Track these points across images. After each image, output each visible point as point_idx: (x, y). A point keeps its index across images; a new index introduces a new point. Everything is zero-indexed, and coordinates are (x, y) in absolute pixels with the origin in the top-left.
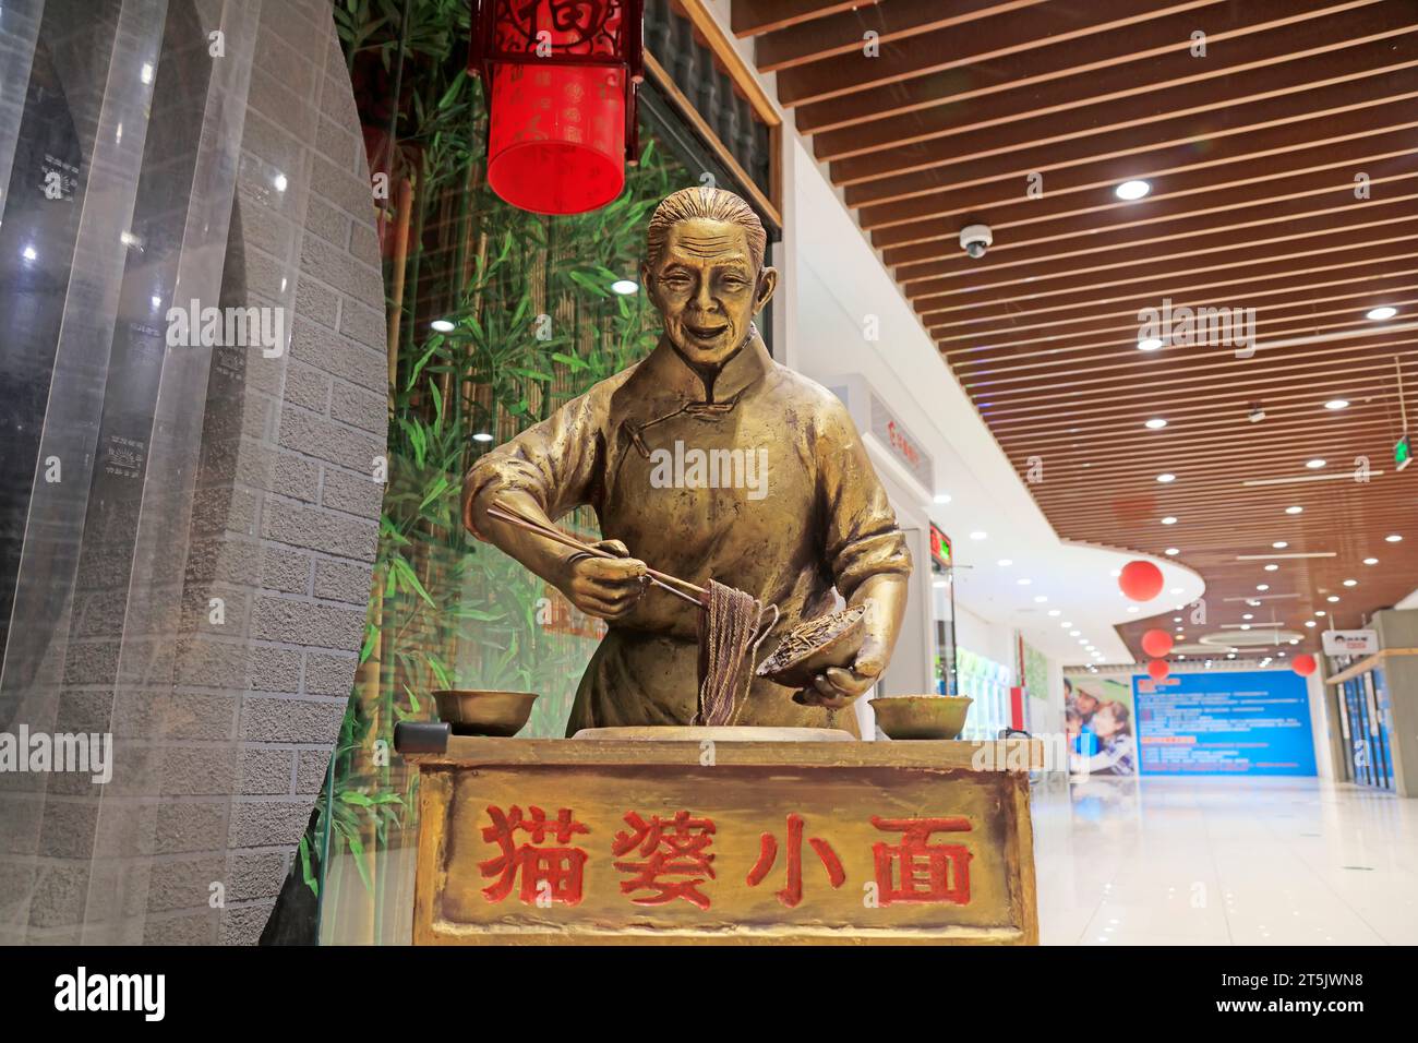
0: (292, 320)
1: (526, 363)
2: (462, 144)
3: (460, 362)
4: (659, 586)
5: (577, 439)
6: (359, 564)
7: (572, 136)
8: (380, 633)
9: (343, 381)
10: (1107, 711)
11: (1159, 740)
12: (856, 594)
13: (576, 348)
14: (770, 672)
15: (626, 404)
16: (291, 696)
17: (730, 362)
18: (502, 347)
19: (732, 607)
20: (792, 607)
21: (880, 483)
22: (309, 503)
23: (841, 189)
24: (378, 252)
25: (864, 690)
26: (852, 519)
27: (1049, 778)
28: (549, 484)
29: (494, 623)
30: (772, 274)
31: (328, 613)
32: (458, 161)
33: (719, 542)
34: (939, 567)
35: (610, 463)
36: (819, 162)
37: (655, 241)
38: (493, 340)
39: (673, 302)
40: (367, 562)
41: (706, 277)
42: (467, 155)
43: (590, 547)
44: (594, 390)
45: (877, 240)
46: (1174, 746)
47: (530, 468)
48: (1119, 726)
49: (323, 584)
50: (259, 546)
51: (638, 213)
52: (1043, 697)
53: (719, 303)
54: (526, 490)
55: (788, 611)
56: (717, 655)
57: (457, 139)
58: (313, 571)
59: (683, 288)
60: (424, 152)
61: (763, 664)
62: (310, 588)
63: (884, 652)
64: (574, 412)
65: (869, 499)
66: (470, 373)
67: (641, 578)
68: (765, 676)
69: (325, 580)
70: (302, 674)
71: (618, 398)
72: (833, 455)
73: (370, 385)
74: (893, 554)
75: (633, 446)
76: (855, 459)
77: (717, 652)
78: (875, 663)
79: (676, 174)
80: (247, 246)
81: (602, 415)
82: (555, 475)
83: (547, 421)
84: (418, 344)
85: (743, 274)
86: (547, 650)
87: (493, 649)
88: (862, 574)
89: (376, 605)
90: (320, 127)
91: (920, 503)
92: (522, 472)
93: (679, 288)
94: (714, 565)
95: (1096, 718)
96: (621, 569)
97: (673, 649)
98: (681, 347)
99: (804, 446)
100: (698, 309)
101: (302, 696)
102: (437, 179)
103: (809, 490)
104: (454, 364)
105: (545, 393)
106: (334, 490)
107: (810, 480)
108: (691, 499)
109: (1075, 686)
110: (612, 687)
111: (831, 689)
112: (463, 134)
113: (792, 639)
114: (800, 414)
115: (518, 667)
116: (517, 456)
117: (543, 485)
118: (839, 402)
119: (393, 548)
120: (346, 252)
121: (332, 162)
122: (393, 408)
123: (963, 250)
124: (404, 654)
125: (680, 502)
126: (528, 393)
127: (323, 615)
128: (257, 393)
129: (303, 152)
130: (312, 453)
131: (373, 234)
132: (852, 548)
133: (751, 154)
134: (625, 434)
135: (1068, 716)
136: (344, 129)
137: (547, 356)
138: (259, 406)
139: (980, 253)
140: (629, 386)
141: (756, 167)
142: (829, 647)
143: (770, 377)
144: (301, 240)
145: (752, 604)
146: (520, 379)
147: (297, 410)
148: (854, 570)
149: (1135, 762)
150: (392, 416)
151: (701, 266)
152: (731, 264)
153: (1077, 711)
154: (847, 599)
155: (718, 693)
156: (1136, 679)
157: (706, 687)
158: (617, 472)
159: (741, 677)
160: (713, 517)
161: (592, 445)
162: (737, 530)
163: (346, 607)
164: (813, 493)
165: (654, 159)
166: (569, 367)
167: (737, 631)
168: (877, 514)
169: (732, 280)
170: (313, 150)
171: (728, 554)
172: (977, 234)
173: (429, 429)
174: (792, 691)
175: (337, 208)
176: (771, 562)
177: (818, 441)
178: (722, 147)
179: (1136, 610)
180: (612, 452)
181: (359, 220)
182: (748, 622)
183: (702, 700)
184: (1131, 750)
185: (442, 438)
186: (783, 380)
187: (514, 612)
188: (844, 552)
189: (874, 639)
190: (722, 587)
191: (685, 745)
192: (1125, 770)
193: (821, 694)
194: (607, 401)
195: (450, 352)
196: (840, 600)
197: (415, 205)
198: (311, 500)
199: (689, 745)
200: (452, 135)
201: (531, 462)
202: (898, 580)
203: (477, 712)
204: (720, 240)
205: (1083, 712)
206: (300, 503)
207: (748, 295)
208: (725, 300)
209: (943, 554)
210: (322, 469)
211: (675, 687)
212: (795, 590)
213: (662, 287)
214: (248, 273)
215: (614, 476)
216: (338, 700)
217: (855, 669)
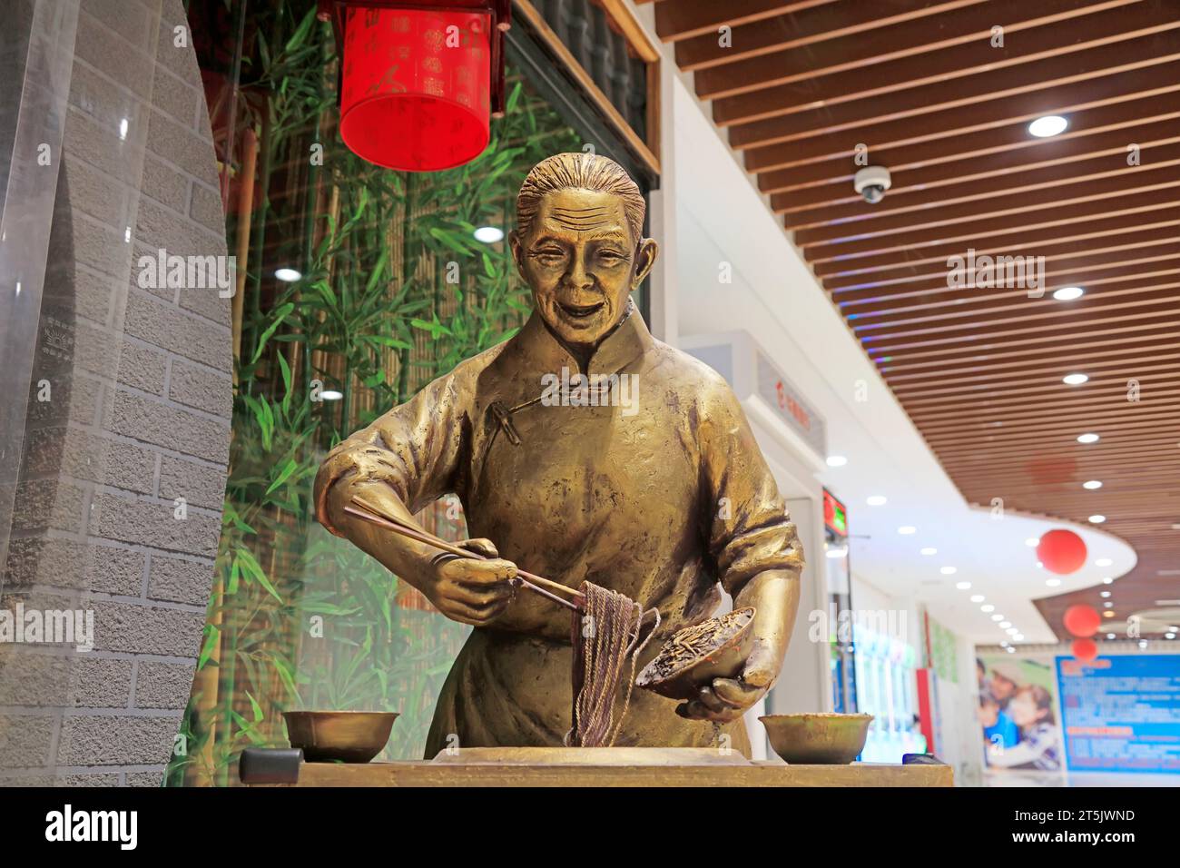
0: (127, 293)
1: (382, 329)
2: (312, 90)
3: (310, 329)
4: (530, 589)
5: (440, 424)
6: (199, 559)
7: (433, 88)
8: (220, 632)
9: (183, 359)
10: (1027, 696)
11: (1089, 732)
12: (744, 592)
13: (437, 312)
14: (651, 683)
15: (494, 386)
16: (118, 712)
17: (606, 342)
18: (356, 314)
19: (610, 612)
20: (674, 605)
21: (769, 471)
22: (144, 494)
23: (724, 129)
24: (222, 216)
25: (753, 702)
26: (739, 510)
27: (962, 771)
28: (410, 474)
29: (345, 616)
30: (652, 246)
31: (164, 616)
32: (307, 109)
33: (594, 536)
34: (833, 537)
35: (477, 450)
36: (701, 99)
37: (525, 212)
38: (347, 305)
39: (545, 279)
40: (207, 557)
41: (580, 252)
42: (317, 102)
43: (455, 547)
44: (459, 370)
45: (764, 184)
46: (1106, 737)
47: (390, 457)
48: (1042, 714)
49: (158, 584)
50: (86, 545)
51: (504, 163)
52: (955, 680)
53: (596, 279)
54: (386, 481)
55: (670, 609)
56: (593, 665)
57: (305, 85)
58: (147, 567)
59: (556, 263)
60: (270, 99)
61: (643, 672)
62: (143, 589)
63: (776, 659)
64: (437, 394)
65: (757, 489)
66: (321, 341)
67: (511, 581)
68: (645, 687)
69: (161, 580)
70: (133, 685)
71: (486, 379)
72: (717, 440)
73: (213, 363)
74: (783, 549)
75: (501, 431)
76: (742, 445)
77: (594, 661)
78: (765, 673)
79: (544, 118)
80: (75, 212)
81: (468, 397)
82: (417, 464)
83: (408, 404)
84: (264, 311)
85: (620, 247)
86: (405, 644)
87: (345, 646)
88: (751, 570)
89: (216, 602)
90: (156, 79)
91: (811, 470)
92: (381, 462)
93: (551, 263)
94: (590, 560)
95: (1014, 705)
96: (489, 571)
97: (544, 651)
98: (554, 326)
99: (686, 430)
100: (572, 286)
101: (131, 711)
102: (283, 129)
103: (692, 478)
104: (304, 332)
105: (403, 360)
106: (173, 480)
107: (693, 468)
108: (564, 488)
109: (989, 666)
110: (478, 693)
111: (717, 702)
112: (313, 79)
113: (675, 646)
114: (682, 395)
115: (372, 666)
116: (375, 444)
117: (405, 476)
118: (724, 382)
119: (235, 537)
120: (186, 216)
121: (170, 118)
122: (237, 384)
123: (857, 194)
124: (246, 654)
125: (553, 492)
126: (385, 361)
127: (157, 618)
128: (85, 374)
129: (137, 106)
130: (148, 440)
131: (217, 196)
132: (738, 541)
133: (627, 93)
134: (493, 418)
135: (983, 701)
136: (183, 81)
137: (407, 322)
138: (90, 391)
139: (877, 197)
140: (498, 364)
141: (632, 108)
142: (715, 656)
143: (649, 356)
144: (136, 205)
145: (631, 607)
146: (375, 346)
147: (131, 392)
148: (741, 565)
149: (1062, 755)
150: (236, 391)
151: (576, 239)
152: (608, 237)
153: (992, 696)
154: (734, 597)
155: (594, 706)
156: (1059, 660)
157: (582, 700)
158: (484, 459)
159: (621, 688)
160: (589, 508)
161: (457, 430)
162: (616, 523)
163: (184, 608)
164: (696, 481)
165: (521, 102)
166: (429, 333)
167: (615, 637)
168: (766, 505)
169: (609, 255)
170: (150, 105)
171: (605, 549)
172: (873, 176)
173: (277, 406)
174: (675, 703)
175: (177, 169)
176: (651, 557)
177: (701, 426)
178: (596, 88)
179: (1057, 584)
180: (479, 437)
181: (202, 183)
182: (627, 628)
183: (578, 714)
184: (1056, 741)
185: (292, 413)
186: (663, 359)
187: (368, 603)
188: (731, 545)
189: (764, 643)
190: (599, 589)
191: (559, 771)
192: (1051, 764)
193: (707, 707)
194: (473, 382)
195: (299, 319)
196: (726, 598)
197: (260, 157)
198: (146, 491)
199: (564, 771)
200: (300, 81)
201: (392, 451)
202: (789, 577)
203: (333, 735)
204: (595, 212)
205: (1000, 696)
206: (134, 495)
207: (626, 271)
208: (601, 276)
209: (838, 523)
210: (159, 457)
211: (547, 693)
212: (678, 586)
213: (533, 262)
214: (76, 243)
215: (481, 464)
216: (173, 713)
217: (743, 679)
